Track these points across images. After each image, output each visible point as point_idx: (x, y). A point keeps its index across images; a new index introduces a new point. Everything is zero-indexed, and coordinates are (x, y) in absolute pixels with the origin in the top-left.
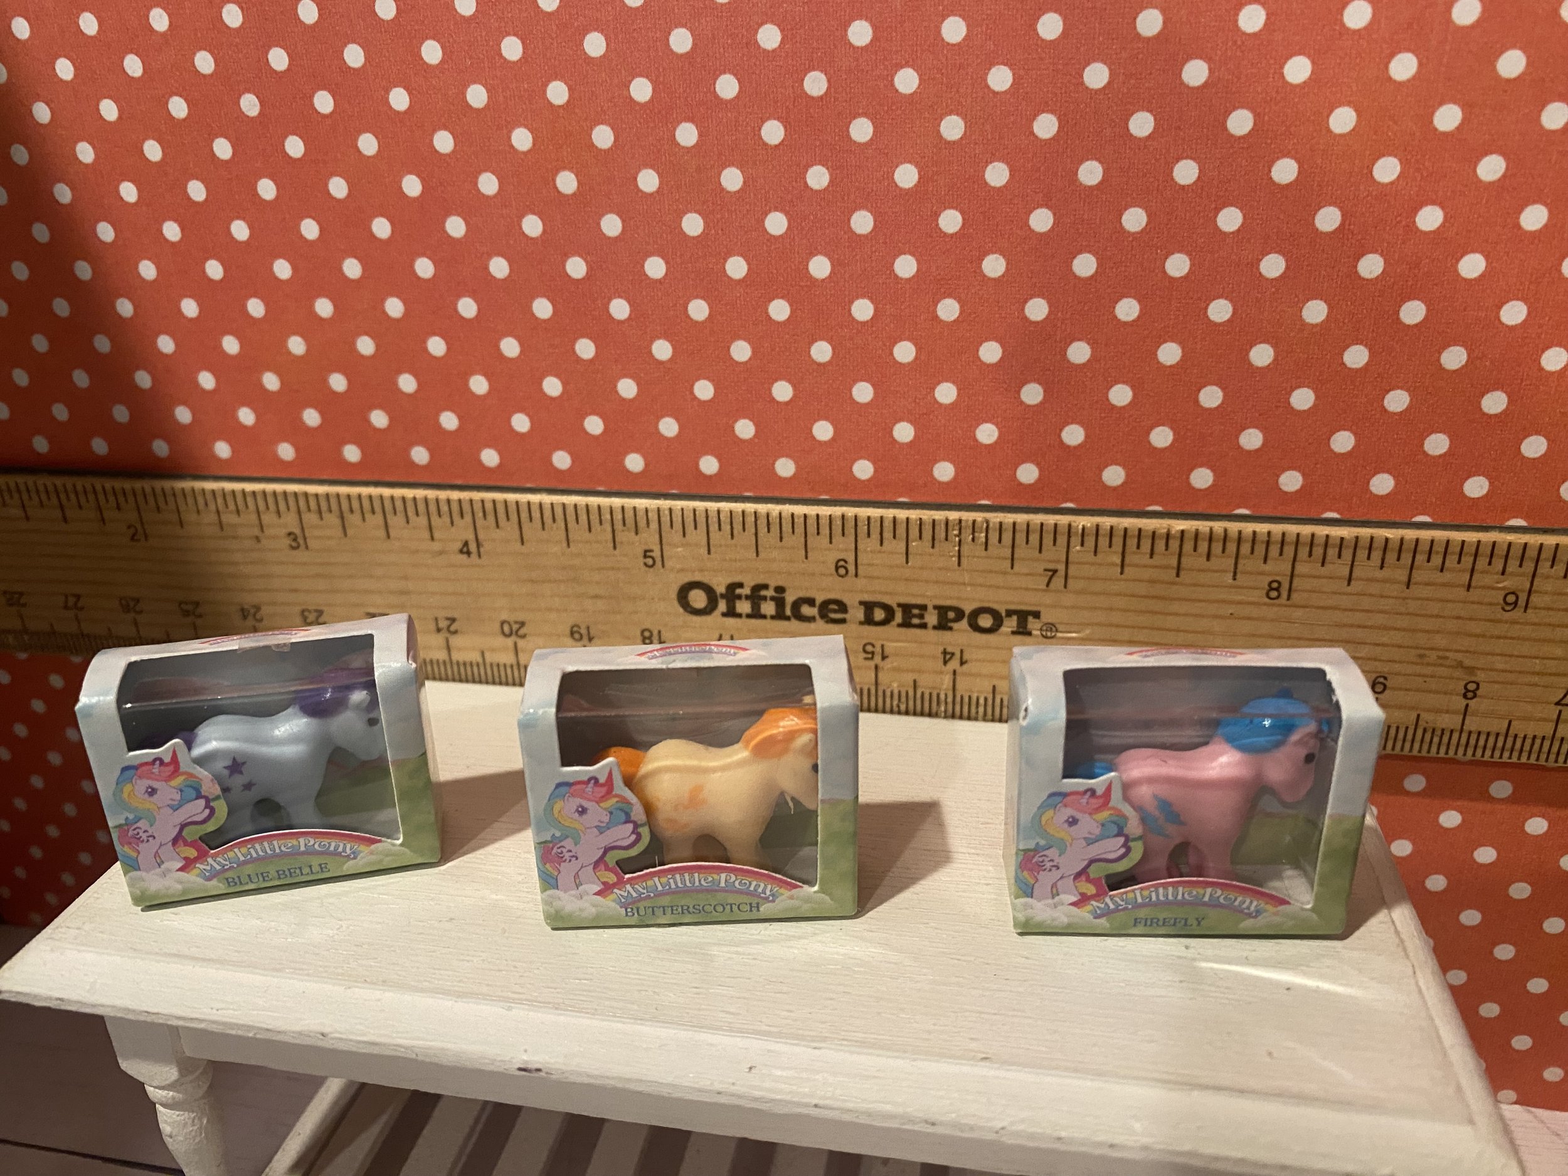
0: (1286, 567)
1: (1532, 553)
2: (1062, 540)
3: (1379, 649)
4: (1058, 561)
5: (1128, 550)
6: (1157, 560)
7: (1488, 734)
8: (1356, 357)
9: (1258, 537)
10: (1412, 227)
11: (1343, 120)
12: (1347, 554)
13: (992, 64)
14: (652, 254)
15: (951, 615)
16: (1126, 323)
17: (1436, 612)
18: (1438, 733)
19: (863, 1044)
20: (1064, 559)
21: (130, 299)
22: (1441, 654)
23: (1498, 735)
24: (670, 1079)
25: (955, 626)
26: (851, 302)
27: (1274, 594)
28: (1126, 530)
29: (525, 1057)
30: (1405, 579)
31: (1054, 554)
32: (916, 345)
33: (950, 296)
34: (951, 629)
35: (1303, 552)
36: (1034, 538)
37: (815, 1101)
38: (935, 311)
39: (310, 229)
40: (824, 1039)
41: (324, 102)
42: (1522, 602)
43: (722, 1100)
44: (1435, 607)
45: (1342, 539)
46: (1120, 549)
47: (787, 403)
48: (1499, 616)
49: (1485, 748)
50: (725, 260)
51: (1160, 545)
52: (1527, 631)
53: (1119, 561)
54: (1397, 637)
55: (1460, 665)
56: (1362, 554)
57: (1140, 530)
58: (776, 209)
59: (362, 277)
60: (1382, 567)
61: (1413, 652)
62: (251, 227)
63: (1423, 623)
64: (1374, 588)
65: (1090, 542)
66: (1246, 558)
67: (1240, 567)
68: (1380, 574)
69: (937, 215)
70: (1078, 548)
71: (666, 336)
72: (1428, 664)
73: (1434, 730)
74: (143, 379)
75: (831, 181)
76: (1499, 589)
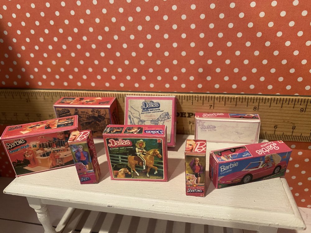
0: (257, 104)
1: (306, 101)
2: (213, 99)
3: (276, 120)
4: (212, 104)
5: (226, 101)
6: (232, 103)
7: (297, 136)
8: (265, 62)
9: (252, 98)
10: (276, 36)
11: (262, 14)
12: (270, 101)
13: (191, 4)
14: (124, 43)
15: (191, 114)
16: (219, 56)
17: (287, 113)
18: (287, 136)
19: (175, 200)
20: (213, 103)
21: (20, 54)
22: (288, 121)
23: (299, 136)
24: (137, 208)
25: (192, 117)
26: (164, 52)
27: (255, 109)
28: (226, 97)
29: (109, 204)
30: (281, 106)
31: (211, 102)
32: (177, 61)
33: (184, 51)
34: (191, 117)
35: (261, 101)
36: (207, 99)
37: (166, 212)
38: (181, 54)
39: (56, 39)
40: (167, 199)
41: (57, 14)
42: (304, 110)
43: (148, 211)
44: (287, 112)
45: (269, 98)
46: (224, 101)
47: (152, 73)
48: (299, 113)
49: (296, 139)
50: (139, 44)
51: (232, 100)
52: (305, 116)
53: (224, 103)
54: (279, 118)
55: (292, 123)
56: (273, 101)
57: (228, 97)
58: (149, 34)
59: (67, 49)
60: (276, 104)
61: (283, 120)
62: (44, 39)
63: (285, 115)
64: (275, 108)
65: (218, 100)
66: (250, 102)
67: (248, 104)
68: (276, 105)
69: (181, 34)
70: (216, 101)
71: (127, 59)
72: (285, 123)
73: (286, 136)
74: (23, 70)
75: (160, 28)
76: (299, 108)
